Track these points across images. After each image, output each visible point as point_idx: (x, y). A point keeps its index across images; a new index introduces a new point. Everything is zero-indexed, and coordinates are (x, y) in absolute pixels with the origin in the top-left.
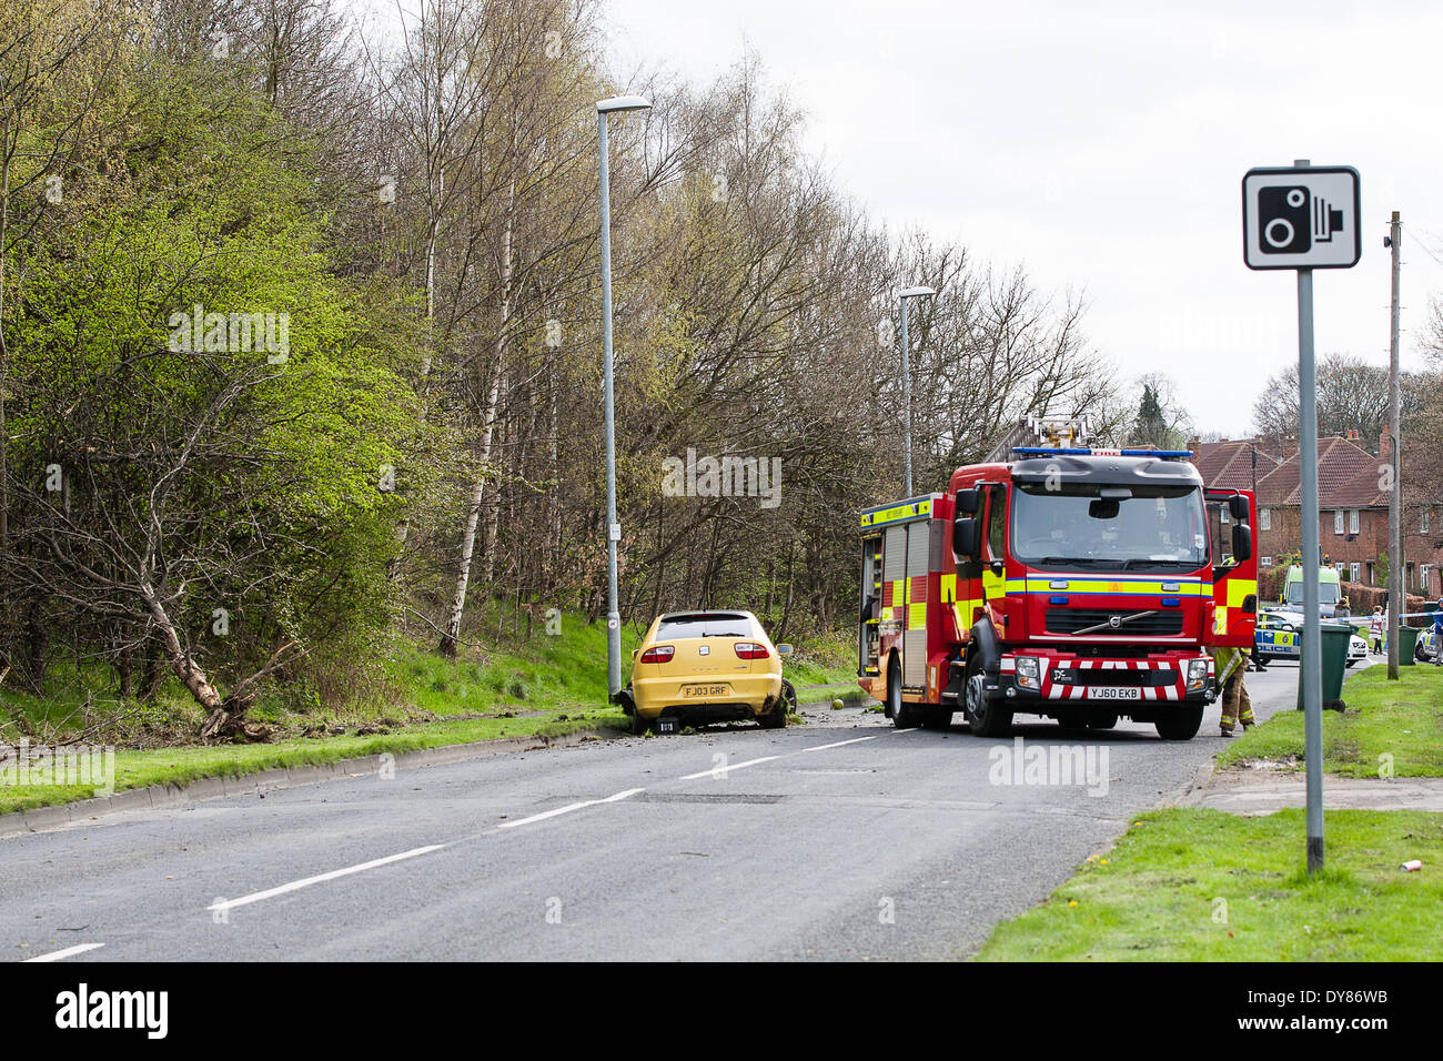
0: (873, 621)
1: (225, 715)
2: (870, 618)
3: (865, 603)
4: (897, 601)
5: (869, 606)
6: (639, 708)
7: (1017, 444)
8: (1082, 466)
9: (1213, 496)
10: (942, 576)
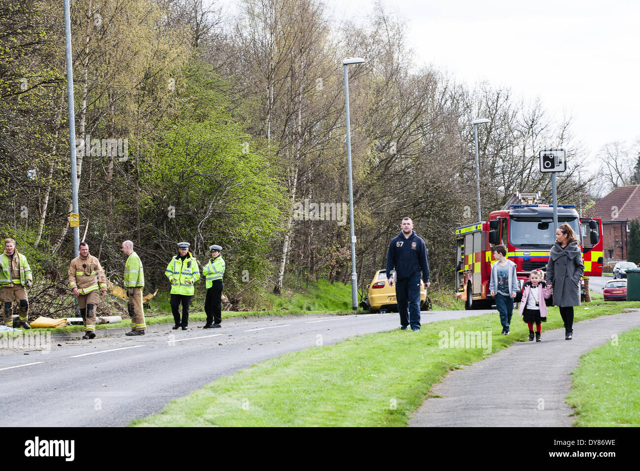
0: (461, 271)
1: (231, 305)
2: (460, 269)
3: (458, 264)
4: (470, 262)
5: (460, 265)
6: (372, 306)
7: (513, 203)
8: (535, 211)
9: (584, 221)
10: (486, 252)
